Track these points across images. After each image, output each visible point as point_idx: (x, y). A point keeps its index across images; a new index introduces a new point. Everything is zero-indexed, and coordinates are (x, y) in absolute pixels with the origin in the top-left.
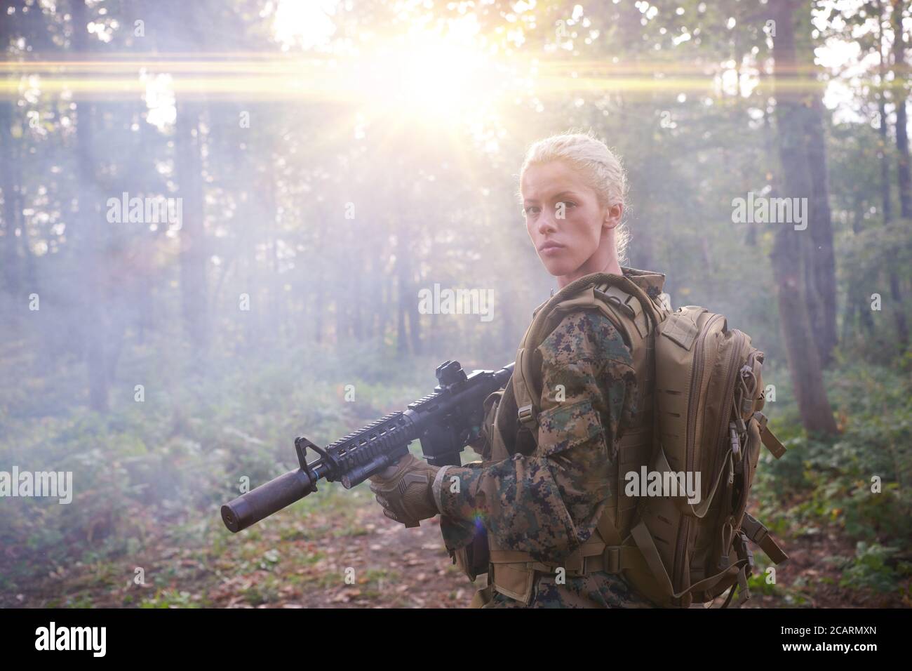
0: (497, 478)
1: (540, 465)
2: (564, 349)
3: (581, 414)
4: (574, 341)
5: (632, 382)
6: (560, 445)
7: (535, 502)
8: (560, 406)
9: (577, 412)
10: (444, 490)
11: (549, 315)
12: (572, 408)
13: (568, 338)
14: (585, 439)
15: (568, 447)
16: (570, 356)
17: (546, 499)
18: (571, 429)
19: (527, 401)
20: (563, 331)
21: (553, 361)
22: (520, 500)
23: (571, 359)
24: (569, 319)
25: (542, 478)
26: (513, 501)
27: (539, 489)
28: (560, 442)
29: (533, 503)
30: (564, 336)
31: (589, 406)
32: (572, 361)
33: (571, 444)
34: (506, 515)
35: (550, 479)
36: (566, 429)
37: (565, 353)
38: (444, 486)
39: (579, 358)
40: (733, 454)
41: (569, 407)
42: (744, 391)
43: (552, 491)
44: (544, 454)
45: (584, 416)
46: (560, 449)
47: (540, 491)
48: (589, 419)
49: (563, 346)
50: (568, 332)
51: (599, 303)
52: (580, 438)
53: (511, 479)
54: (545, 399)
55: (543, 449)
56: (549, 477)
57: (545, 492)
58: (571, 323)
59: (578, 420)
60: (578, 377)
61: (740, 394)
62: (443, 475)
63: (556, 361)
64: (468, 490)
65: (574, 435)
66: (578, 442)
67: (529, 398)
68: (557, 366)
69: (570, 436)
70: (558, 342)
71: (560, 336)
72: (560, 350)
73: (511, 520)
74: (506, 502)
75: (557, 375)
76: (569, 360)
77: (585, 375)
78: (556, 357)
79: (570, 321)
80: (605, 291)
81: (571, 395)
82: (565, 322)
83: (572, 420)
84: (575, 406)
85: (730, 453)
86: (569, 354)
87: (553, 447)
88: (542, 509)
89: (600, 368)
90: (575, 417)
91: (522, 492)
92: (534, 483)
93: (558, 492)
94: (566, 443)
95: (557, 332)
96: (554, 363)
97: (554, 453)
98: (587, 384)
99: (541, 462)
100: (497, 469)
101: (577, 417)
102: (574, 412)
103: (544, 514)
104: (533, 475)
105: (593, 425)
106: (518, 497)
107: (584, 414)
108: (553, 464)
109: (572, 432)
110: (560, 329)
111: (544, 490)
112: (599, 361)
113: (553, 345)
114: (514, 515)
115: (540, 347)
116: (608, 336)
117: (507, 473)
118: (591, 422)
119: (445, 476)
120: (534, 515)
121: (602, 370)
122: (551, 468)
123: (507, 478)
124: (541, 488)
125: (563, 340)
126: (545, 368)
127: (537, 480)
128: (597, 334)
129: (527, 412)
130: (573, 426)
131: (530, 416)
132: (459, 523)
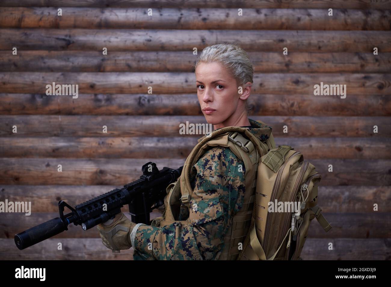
0: (165, 235)
1: (189, 230)
2: (208, 168)
3: (213, 205)
4: (214, 165)
5: (242, 190)
6: (201, 221)
7: (184, 250)
8: (202, 199)
9: (211, 203)
10: (136, 238)
11: (203, 147)
12: (209, 201)
13: (211, 162)
14: (214, 218)
15: (205, 222)
16: (211, 173)
17: (190, 249)
18: (207, 213)
19: (186, 192)
20: (209, 158)
21: (201, 174)
22: (176, 248)
23: (211, 174)
24: (213, 152)
25: (189, 238)
26: (172, 248)
27: (186, 244)
28: (201, 219)
29: (183, 250)
30: (209, 161)
31: (218, 201)
32: (211, 176)
33: (207, 220)
34: (168, 255)
35: (193, 238)
36: (205, 212)
37: (209, 170)
38: (136, 236)
39: (215, 174)
40: (291, 231)
41: (207, 200)
42: (302, 198)
43: (193, 245)
44: (192, 224)
45: (214, 206)
46: (201, 223)
47: (187, 245)
48: (217, 208)
49: (208, 166)
50: (212, 159)
51: (230, 145)
52: (211, 217)
53: (172, 235)
54: (195, 193)
55: (191, 222)
56: (193, 237)
57: (190, 245)
58: (214, 154)
59: (211, 208)
60: (213, 185)
61: (299, 199)
62: (137, 230)
63: (203, 175)
64: (149, 239)
65: (208, 216)
66: (210, 220)
67: (188, 191)
68: (204, 177)
69: (206, 216)
70: (206, 164)
71: (207, 161)
72: (206, 169)
73: (170, 258)
74: (168, 248)
75: (203, 181)
76: (210, 175)
77: (217, 184)
78: (203, 172)
79: (214, 153)
80: (234, 138)
81: (209, 194)
82: (211, 153)
83: (208, 208)
84: (210, 200)
85: (290, 230)
86: (210, 172)
87: (197, 221)
88: (187, 254)
89: (227, 181)
90: (210, 206)
91: (177, 244)
92: (185, 240)
93: (196, 246)
94: (204, 219)
95: (206, 159)
96: (202, 175)
97: (197, 224)
98: (218, 189)
99: (190, 228)
100: (166, 230)
101: (211, 206)
102: (210, 203)
103: (188, 257)
104: (184, 235)
105: (219, 211)
106: (175, 246)
107: (215, 205)
108: (195, 230)
109: (208, 214)
110: (208, 156)
111: (189, 244)
112: (227, 177)
113: (203, 165)
114: (172, 256)
115: (196, 166)
116: (233, 164)
117: (171, 232)
118: (218, 209)
119: (138, 230)
120: (183, 256)
121: (227, 182)
122: (194, 233)
123: (171, 235)
124: (187, 243)
125: (208, 163)
126: (197, 176)
127: (186, 238)
128: (227, 162)
129: (186, 198)
130: (209, 211)
131: (187, 201)
132: (143, 255)
